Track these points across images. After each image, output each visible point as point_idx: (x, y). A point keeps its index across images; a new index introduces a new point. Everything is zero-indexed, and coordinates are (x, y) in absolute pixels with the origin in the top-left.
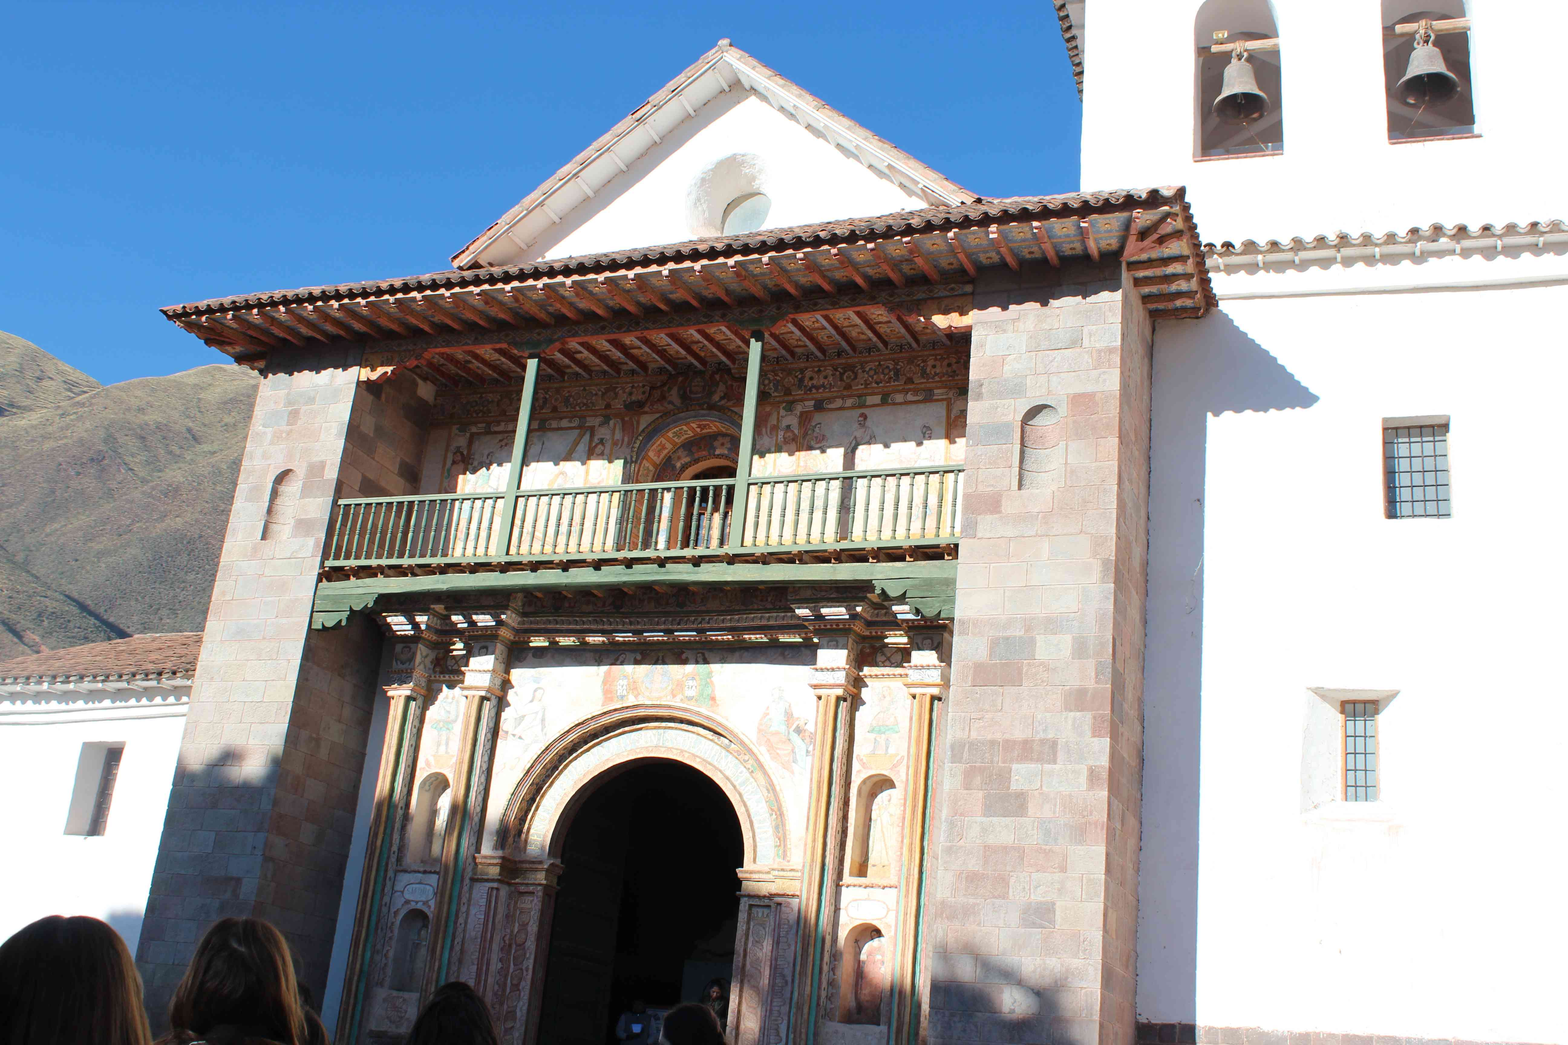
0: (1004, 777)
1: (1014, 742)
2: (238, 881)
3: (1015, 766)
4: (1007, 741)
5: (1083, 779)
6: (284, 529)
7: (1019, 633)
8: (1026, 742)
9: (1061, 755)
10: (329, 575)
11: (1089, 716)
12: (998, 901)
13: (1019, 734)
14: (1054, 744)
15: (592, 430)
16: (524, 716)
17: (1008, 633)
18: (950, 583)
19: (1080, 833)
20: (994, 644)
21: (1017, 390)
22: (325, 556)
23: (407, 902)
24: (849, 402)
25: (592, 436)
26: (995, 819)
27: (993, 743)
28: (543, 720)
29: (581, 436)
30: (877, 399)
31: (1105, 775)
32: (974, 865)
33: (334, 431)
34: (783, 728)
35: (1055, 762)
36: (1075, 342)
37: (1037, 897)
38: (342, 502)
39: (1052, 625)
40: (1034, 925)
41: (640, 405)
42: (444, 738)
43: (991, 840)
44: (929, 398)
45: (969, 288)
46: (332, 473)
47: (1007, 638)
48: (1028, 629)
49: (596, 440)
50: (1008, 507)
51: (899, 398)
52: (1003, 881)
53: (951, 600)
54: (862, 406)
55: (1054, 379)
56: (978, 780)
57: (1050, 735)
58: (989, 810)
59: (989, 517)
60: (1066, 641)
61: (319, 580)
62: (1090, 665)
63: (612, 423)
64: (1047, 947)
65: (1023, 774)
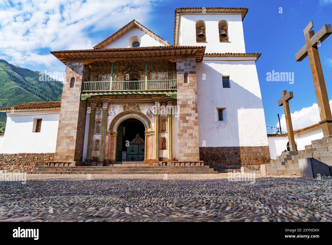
0: (185, 118)
2: (73, 137)
5: (195, 118)
10: (82, 93)
11: (195, 111)
13: (186, 113)
14: (191, 114)
15: (117, 73)
16: (111, 113)
17: (184, 101)
18: (176, 95)
20: (182, 102)
21: (183, 71)
22: (82, 90)
23: (96, 139)
24: (155, 71)
25: (117, 74)
27: (183, 114)
28: (115, 113)
29: (115, 74)
30: (159, 71)
31: (197, 118)
32: (182, 129)
33: (81, 72)
34: (150, 113)
35: (191, 116)
36: (190, 65)
37: (190, 133)
38: (83, 82)
39: (190, 100)
40: (190, 136)
41: (124, 70)
42: (99, 116)
43: (184, 126)
44: (166, 71)
45: (176, 57)
46: (81, 78)
48: (187, 100)
49: (118, 75)
50: (183, 85)
51: (162, 71)
52: (186, 131)
53: (176, 97)
54: (157, 72)
55: (188, 69)
56: (182, 119)
58: (183, 122)
59: (181, 86)
60: (191, 102)
63: (120, 73)
64: (192, 138)
65: (187, 118)
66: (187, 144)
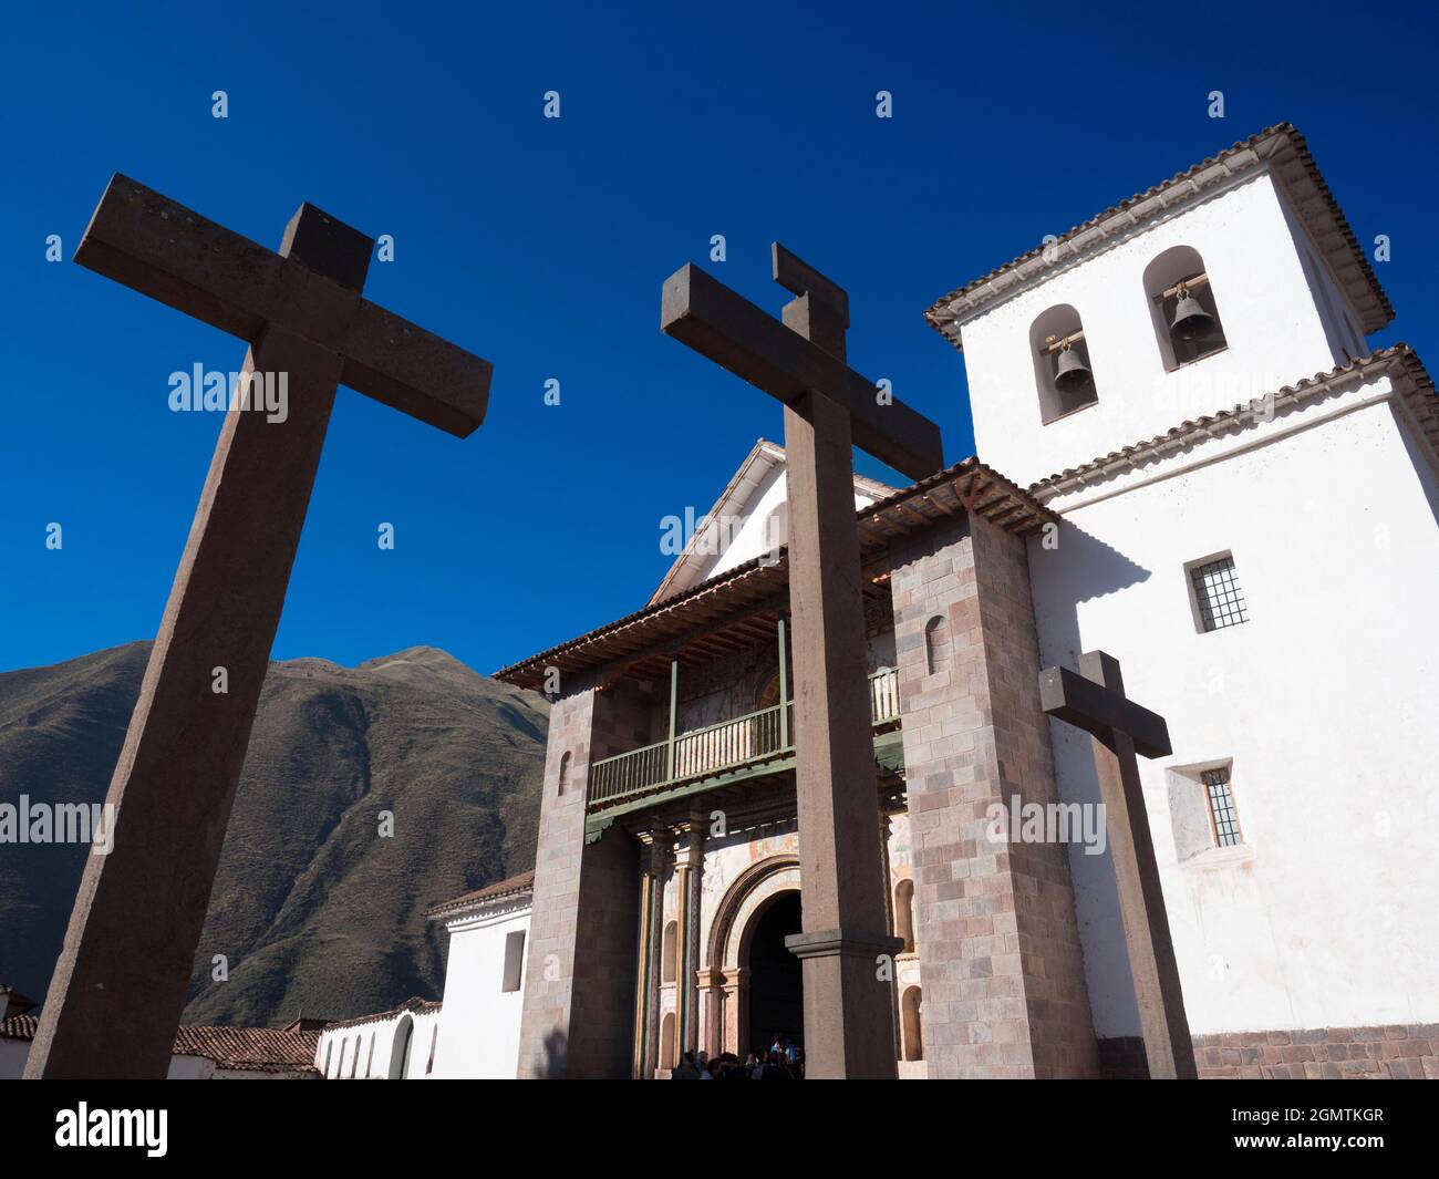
0: (947, 871)
1: (950, 846)
3: (953, 863)
4: (945, 846)
5: (994, 865)
6: (569, 787)
7: (943, 770)
8: (957, 844)
9: (979, 850)
10: (590, 810)
12: (956, 961)
13: (952, 839)
14: (973, 843)
15: (730, 690)
17: (937, 772)
18: (900, 745)
19: (998, 904)
20: (929, 781)
21: (920, 611)
22: (588, 799)
25: (730, 693)
26: (946, 902)
27: (938, 849)
31: (1007, 859)
32: (938, 936)
33: (586, 724)
35: (976, 856)
36: (949, 570)
37: (979, 955)
38: (594, 765)
39: (962, 760)
40: (980, 976)
42: (674, 899)
43: (946, 917)
45: (885, 553)
46: (587, 749)
47: (936, 776)
48: (947, 767)
50: (926, 688)
52: (957, 946)
53: (901, 757)
55: (940, 597)
56: (932, 876)
57: (971, 837)
58: (941, 897)
59: (916, 697)
60: (970, 769)
61: (586, 815)
62: (987, 783)
63: (738, 682)
64: (990, 992)
65: (958, 867)
66: (970, 1026)
